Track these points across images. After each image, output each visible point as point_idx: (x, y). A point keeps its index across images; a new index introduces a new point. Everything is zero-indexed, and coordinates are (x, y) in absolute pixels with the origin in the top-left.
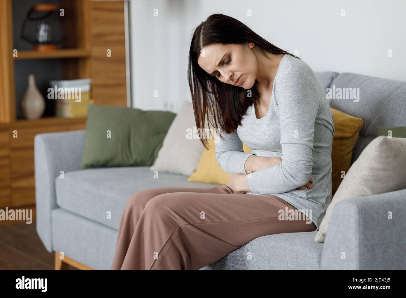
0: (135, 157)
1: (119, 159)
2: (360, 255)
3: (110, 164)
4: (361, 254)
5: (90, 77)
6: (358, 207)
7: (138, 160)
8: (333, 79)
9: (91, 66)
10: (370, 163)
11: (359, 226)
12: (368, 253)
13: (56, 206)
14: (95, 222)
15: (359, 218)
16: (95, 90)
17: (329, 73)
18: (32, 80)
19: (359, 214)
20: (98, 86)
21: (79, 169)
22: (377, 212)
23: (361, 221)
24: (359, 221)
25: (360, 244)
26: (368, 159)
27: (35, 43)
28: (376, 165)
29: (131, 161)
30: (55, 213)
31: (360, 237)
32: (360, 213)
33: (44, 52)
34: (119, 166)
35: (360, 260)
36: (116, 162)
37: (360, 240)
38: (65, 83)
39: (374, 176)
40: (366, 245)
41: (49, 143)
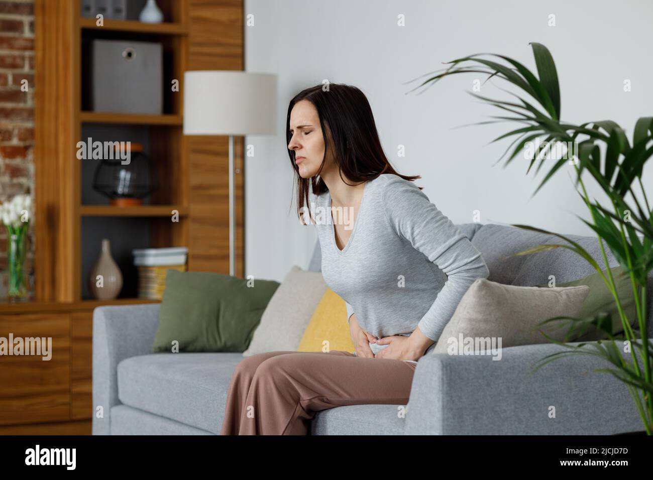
0: (224, 339)
1: (203, 342)
2: (443, 420)
3: (190, 348)
4: (445, 420)
5: (187, 245)
6: (442, 362)
7: (229, 344)
8: (474, 232)
9: (190, 228)
10: (468, 312)
11: (443, 385)
12: (454, 419)
13: (117, 402)
14: (162, 417)
15: (443, 374)
16: (191, 263)
17: (471, 225)
18: (106, 246)
19: (442, 370)
20: (197, 257)
21: (150, 353)
22: (466, 369)
23: (445, 379)
24: (443, 379)
25: (444, 407)
26: (465, 308)
27: (113, 196)
28: (475, 316)
29: (219, 345)
30: (116, 410)
31: (443, 399)
32: (445, 369)
33: (124, 208)
34: (203, 350)
35: (443, 426)
36: (198, 345)
37: (443, 402)
38: (152, 252)
39: (473, 329)
40: (452, 409)
41: (111, 318)
